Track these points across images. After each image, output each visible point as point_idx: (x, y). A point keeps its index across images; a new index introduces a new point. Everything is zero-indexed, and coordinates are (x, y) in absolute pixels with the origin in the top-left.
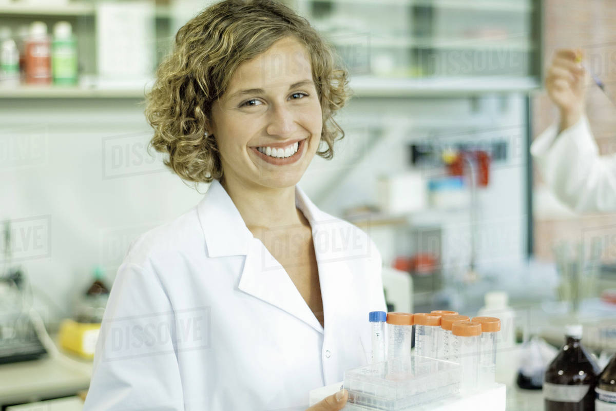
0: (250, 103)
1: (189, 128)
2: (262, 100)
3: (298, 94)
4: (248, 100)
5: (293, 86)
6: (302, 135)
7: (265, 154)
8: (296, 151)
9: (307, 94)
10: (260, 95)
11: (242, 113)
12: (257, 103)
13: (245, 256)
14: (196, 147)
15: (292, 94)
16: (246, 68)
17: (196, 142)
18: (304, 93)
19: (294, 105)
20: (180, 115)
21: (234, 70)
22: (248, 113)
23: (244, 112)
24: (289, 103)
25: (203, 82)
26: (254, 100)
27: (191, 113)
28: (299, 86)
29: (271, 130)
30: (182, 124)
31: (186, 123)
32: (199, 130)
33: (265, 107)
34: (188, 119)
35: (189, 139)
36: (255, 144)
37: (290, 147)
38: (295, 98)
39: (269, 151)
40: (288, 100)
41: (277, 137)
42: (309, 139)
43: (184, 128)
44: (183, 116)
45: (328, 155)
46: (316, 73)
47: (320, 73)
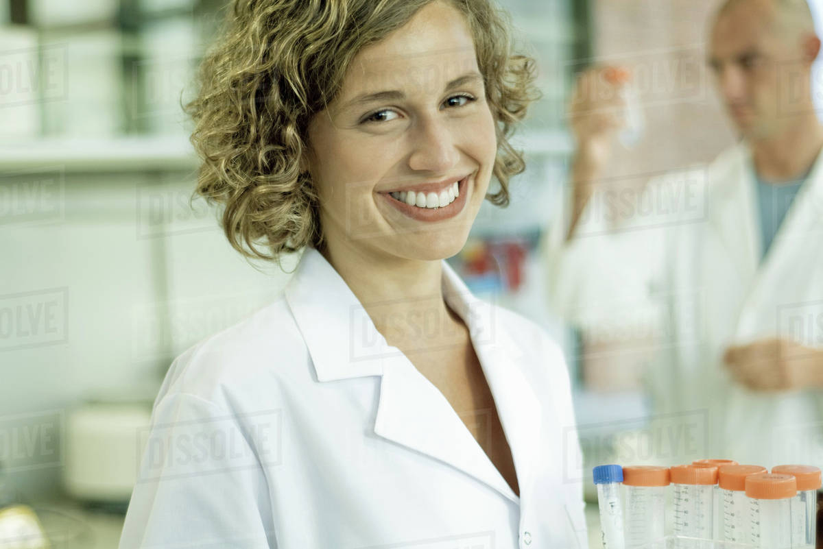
0: (378, 117)
1: (272, 164)
2: (398, 110)
3: (457, 97)
4: (374, 112)
5: (452, 85)
6: (465, 170)
9: (472, 97)
10: (397, 102)
11: (367, 135)
12: (390, 115)
13: (380, 378)
14: (286, 195)
15: (448, 97)
16: (371, 55)
17: (286, 187)
18: (468, 95)
19: (452, 117)
20: (257, 140)
21: (352, 60)
22: (375, 133)
23: (368, 132)
24: (445, 114)
25: (296, 82)
26: (385, 111)
27: (276, 138)
28: (461, 84)
29: (416, 162)
30: (261, 156)
31: (268, 155)
32: (291, 166)
33: (405, 122)
34: (271, 148)
35: (272, 182)
36: (388, 187)
38: (452, 104)
39: (412, 198)
40: (441, 110)
41: (425, 173)
42: (476, 175)
43: (263, 163)
44: (262, 142)
45: (501, 200)
47: (487, 60)
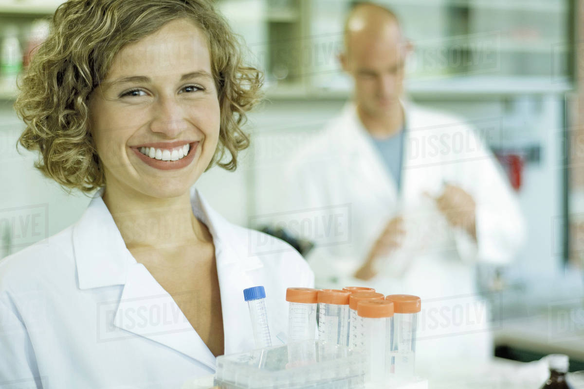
0: (132, 93)
1: (68, 123)
2: (146, 91)
3: (192, 87)
4: (131, 90)
5: (185, 77)
6: (194, 137)
7: (149, 156)
8: (186, 155)
9: (202, 87)
10: (145, 85)
11: (125, 104)
12: (142, 93)
13: (122, 286)
14: (76, 145)
15: (184, 86)
16: (128, 51)
17: (76, 140)
18: (198, 86)
19: (185, 99)
20: (58, 105)
21: (116, 54)
22: (131, 104)
23: (126, 102)
24: (180, 96)
25: (85, 69)
26: (138, 91)
27: (70, 105)
28: (193, 77)
29: (156, 127)
30: (61, 118)
31: (66, 117)
32: (80, 125)
33: (151, 99)
34: (66, 112)
35: (69, 136)
36: (136, 142)
37: (178, 150)
38: (188, 91)
39: (153, 153)
40: (178, 93)
41: (162, 135)
42: (202, 142)
43: (62, 122)
44: (62, 108)
46: (216, 67)
47: (221, 66)
